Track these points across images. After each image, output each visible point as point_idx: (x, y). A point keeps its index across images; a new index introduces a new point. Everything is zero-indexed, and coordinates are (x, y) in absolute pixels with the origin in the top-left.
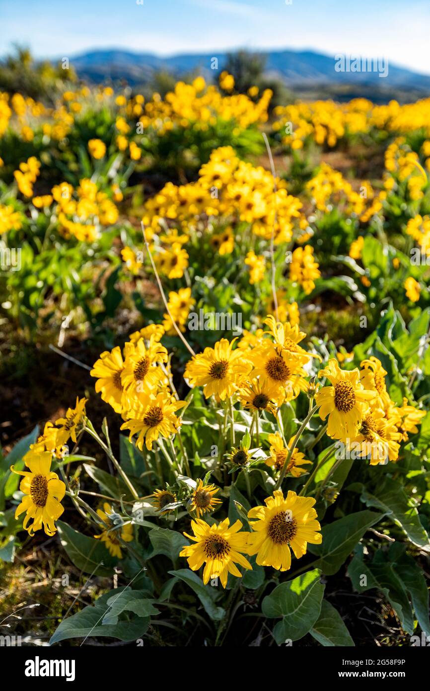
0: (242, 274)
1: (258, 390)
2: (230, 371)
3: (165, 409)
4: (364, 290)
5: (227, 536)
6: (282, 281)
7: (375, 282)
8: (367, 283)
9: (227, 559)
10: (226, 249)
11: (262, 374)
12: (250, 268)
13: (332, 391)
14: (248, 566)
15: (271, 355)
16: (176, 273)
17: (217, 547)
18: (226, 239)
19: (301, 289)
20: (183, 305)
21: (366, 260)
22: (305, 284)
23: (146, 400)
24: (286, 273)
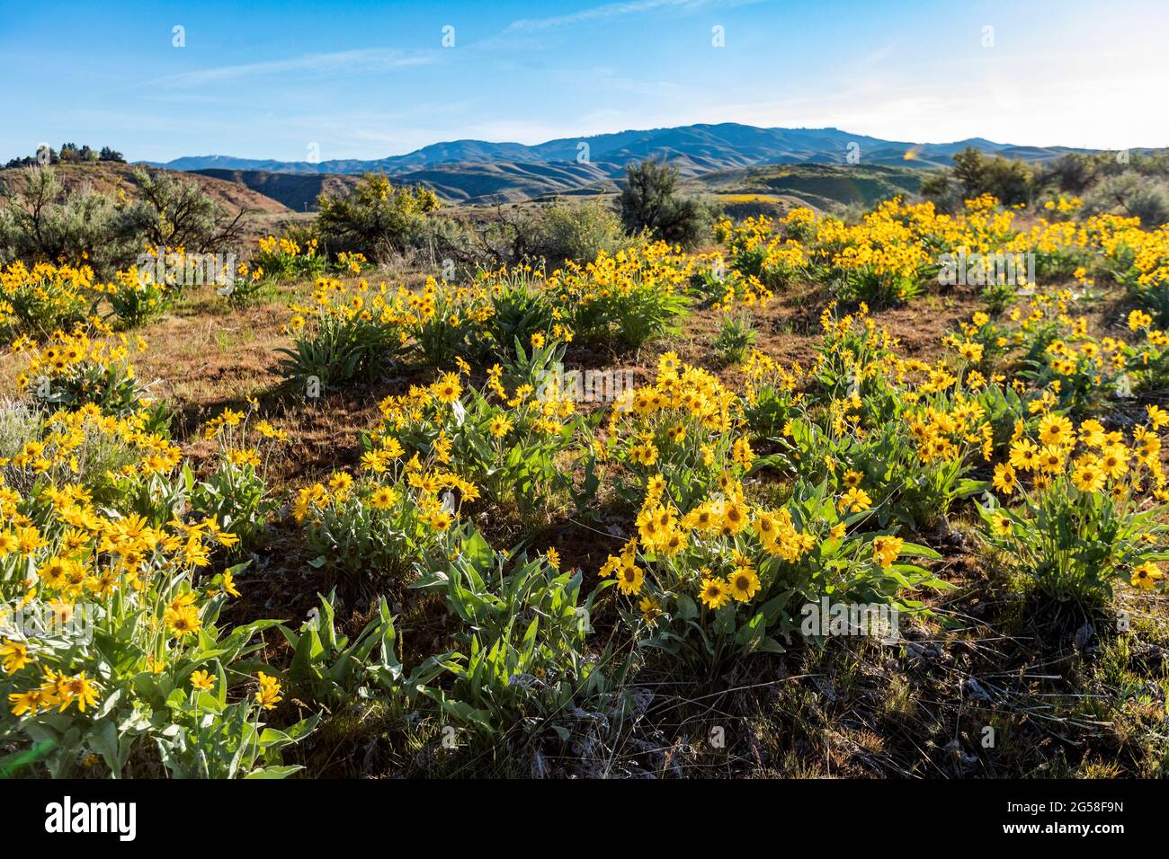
0: (697, 458)
1: (726, 526)
2: (710, 518)
3: (679, 538)
4: (797, 463)
5: (718, 586)
6: (726, 462)
7: (805, 457)
8: (797, 457)
9: (719, 597)
10: (679, 438)
11: (727, 518)
12: (704, 454)
13: (760, 522)
14: (729, 599)
15: (730, 508)
16: (651, 462)
17: (714, 592)
18: (680, 430)
19: (743, 468)
20: (658, 485)
21: (797, 439)
22: (746, 465)
23: (669, 534)
24: (730, 456)
